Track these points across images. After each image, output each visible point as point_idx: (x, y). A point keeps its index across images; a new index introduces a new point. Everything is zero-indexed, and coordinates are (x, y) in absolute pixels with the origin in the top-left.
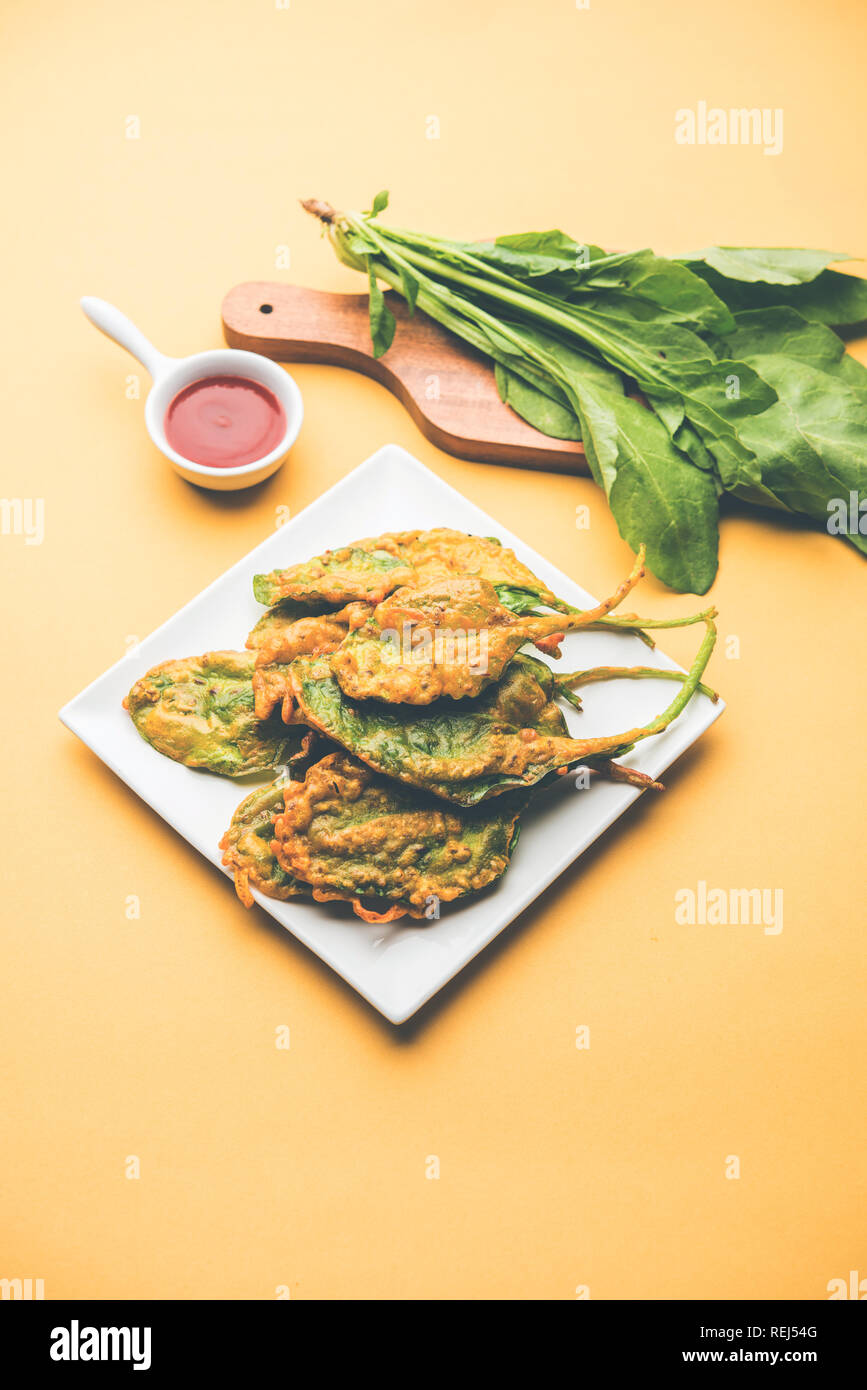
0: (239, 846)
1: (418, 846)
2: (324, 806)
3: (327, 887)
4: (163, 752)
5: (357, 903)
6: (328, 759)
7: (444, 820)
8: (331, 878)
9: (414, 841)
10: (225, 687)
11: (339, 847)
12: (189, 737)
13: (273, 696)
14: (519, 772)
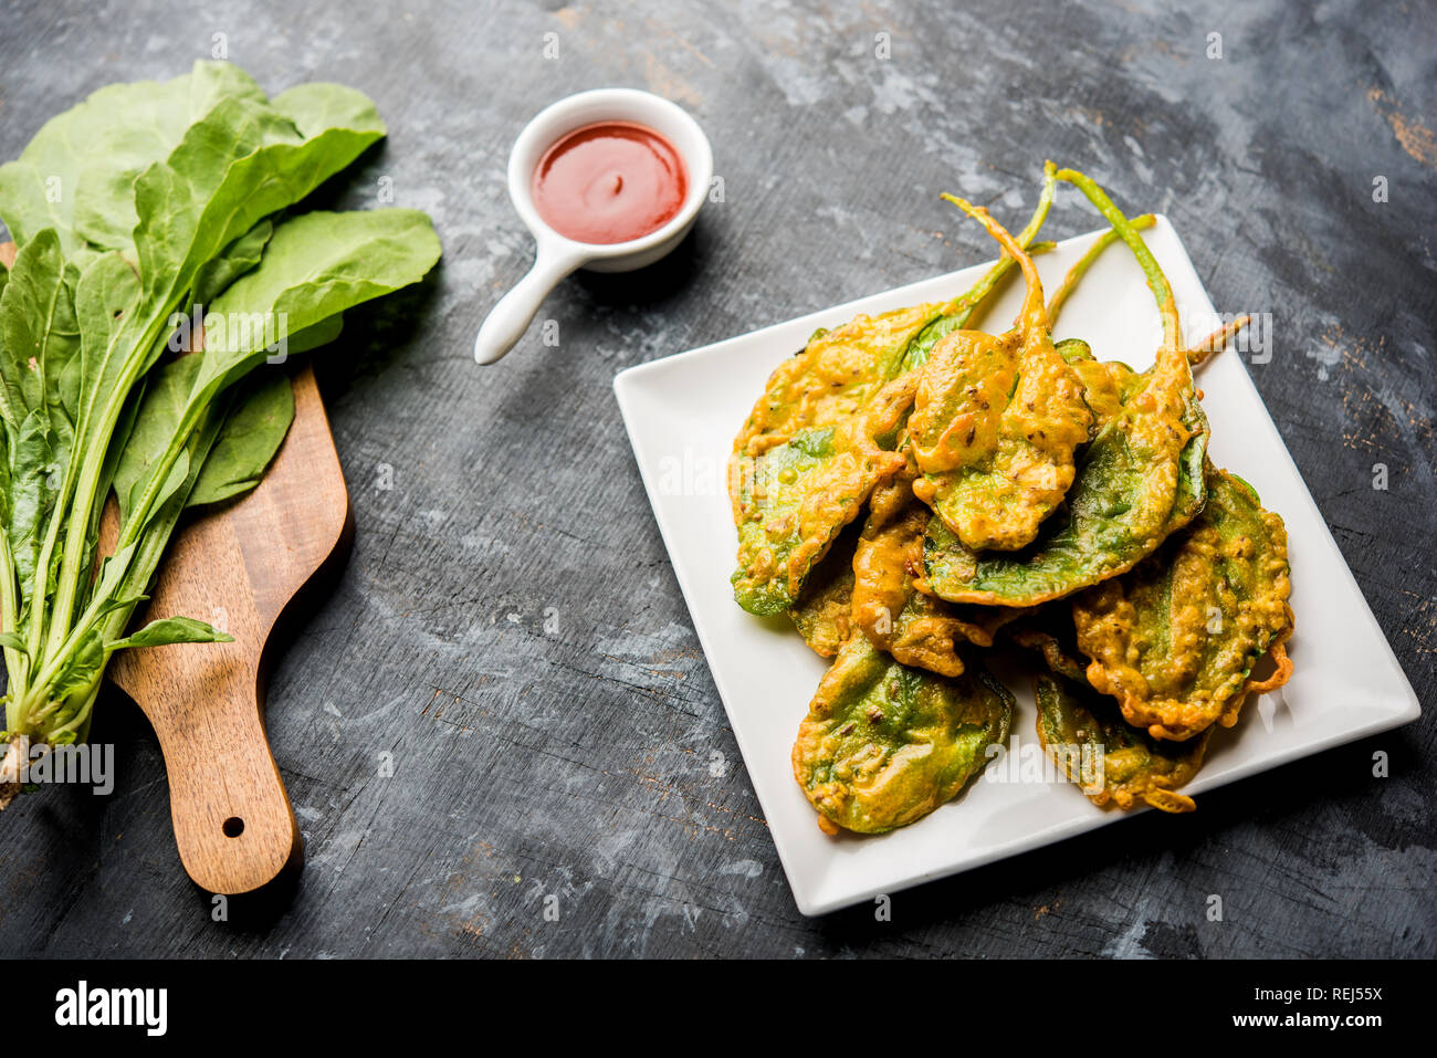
0: (1117, 778)
1: (1220, 586)
2: (1133, 653)
3: (1228, 703)
4: (918, 818)
5: (1255, 684)
6: (1083, 617)
7: (1199, 541)
8: (1222, 692)
9: (1213, 585)
10: (876, 702)
11: (1190, 664)
12: (925, 774)
13: (947, 643)
14: (1185, 436)
